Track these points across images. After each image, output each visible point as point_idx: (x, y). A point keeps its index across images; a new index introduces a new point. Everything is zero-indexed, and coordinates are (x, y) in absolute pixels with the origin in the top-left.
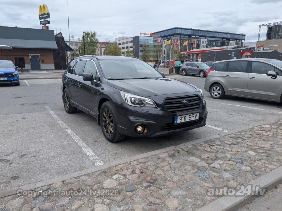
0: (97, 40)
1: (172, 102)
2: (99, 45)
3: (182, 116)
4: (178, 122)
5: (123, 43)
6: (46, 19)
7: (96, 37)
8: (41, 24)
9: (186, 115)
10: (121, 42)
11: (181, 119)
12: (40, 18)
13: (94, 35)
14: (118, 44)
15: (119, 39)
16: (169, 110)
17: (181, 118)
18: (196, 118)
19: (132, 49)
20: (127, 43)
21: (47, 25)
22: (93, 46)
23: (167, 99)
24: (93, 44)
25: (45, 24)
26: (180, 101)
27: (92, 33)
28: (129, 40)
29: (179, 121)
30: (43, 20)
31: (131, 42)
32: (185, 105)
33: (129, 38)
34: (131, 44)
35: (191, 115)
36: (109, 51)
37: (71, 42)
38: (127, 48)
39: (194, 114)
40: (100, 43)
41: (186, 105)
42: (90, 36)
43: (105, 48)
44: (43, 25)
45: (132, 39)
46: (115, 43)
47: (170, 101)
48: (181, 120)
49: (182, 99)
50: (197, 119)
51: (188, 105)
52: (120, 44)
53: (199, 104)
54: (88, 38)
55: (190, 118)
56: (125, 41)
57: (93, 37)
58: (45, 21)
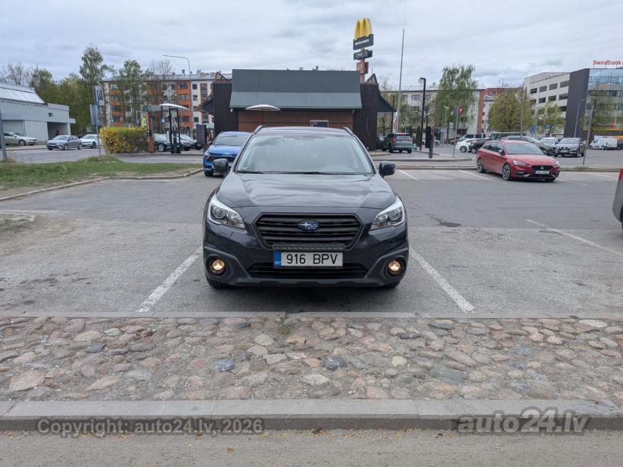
0: (474, 84)
1: (275, 222)
2: (477, 95)
3: (293, 254)
4: (282, 265)
5: (543, 89)
6: (366, 49)
7: (472, 78)
8: (355, 58)
9: (304, 253)
10: (538, 86)
11: (291, 259)
12: (355, 48)
13: (467, 73)
14: (529, 91)
15: (533, 79)
16: (264, 237)
17: (290, 257)
18: (334, 262)
19: (564, 103)
20: (554, 87)
21: (367, 60)
22: (464, 97)
23: (264, 216)
24: (463, 93)
25: (362, 58)
26: (294, 223)
27: (463, 69)
28: (558, 81)
29: (284, 261)
30: (359, 50)
31: (563, 85)
32: (307, 233)
33: (563, 74)
34: (565, 90)
35: (321, 254)
36: (496, 108)
37: (402, 92)
38: (553, 98)
39: (329, 254)
40: (482, 91)
41: (310, 233)
42: (457, 76)
43: (493, 103)
44: (359, 61)
45: (567, 78)
46: (521, 90)
47: (271, 219)
48: (290, 261)
49: (301, 220)
50: (336, 264)
51: (314, 233)
52: (534, 91)
53: (353, 235)
54: (452, 81)
55: (317, 261)
56: (547, 83)
57: (465, 78)
58: (364, 51)
